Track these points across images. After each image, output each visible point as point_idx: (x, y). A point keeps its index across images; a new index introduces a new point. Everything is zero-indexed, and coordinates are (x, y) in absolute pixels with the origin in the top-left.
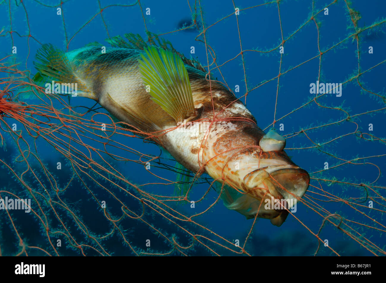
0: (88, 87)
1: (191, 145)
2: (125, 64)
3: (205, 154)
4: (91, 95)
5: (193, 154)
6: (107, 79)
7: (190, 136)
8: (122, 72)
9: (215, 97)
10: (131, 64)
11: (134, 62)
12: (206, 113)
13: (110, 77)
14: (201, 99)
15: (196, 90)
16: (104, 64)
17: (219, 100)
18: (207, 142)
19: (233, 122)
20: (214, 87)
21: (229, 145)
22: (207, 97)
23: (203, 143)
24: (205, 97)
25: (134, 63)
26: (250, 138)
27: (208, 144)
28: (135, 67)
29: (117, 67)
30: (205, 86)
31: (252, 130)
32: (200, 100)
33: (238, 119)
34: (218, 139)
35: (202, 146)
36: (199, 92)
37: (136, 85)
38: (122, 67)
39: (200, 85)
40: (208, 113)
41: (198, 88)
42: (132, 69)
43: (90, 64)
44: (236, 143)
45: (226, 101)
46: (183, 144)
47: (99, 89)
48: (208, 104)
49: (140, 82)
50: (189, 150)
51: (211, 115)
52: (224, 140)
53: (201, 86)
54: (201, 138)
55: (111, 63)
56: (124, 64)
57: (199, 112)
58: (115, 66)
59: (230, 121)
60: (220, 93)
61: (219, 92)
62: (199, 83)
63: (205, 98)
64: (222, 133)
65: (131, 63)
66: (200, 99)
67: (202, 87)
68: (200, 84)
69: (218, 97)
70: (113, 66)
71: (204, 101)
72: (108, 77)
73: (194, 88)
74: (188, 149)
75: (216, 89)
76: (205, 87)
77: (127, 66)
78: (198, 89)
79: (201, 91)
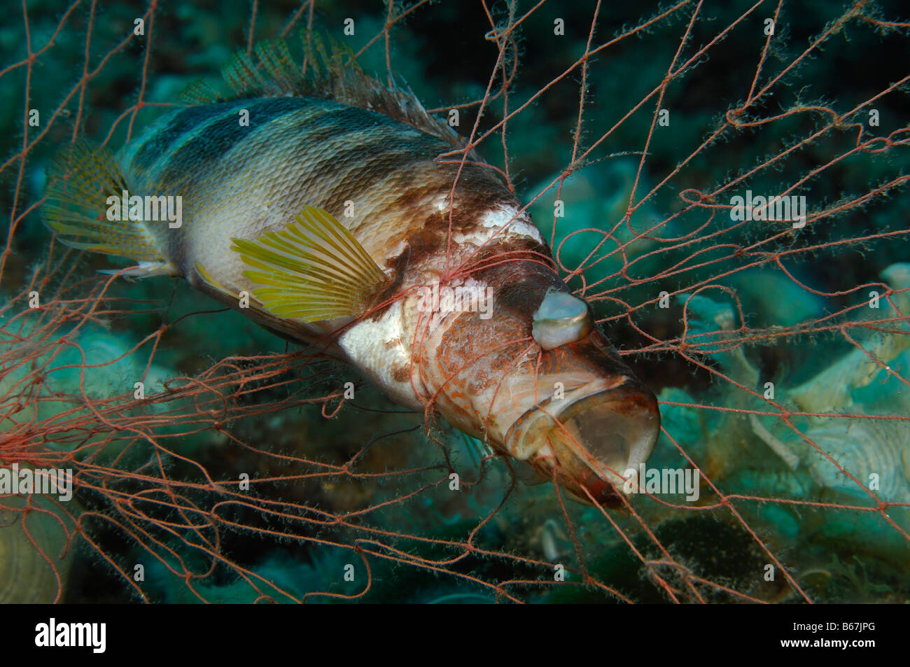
0: (159, 250)
1: (391, 363)
2: (227, 169)
3: (426, 377)
4: (168, 267)
5: (400, 384)
6: (192, 221)
7: (383, 341)
8: (218, 196)
9: (434, 212)
10: (240, 165)
11: (246, 159)
12: (415, 266)
13: (196, 216)
14: (401, 230)
15: (386, 210)
16: (183, 180)
17: (443, 218)
18: (424, 348)
19: (478, 276)
20: (431, 186)
21: (467, 348)
22: (413, 221)
23: (417, 352)
24: (410, 220)
25: (248, 162)
26: (513, 320)
27: (426, 353)
28: (249, 174)
29: (209, 182)
30: (407, 189)
31: (519, 292)
32: (400, 233)
33: (489, 262)
34: (444, 335)
35: (416, 359)
36: (394, 211)
37: (253, 229)
38: (221, 182)
39: (397, 188)
40: (420, 265)
41: (390, 202)
42: (242, 181)
43: (158, 181)
44: (482, 341)
45: (460, 218)
46: (375, 363)
47: (180, 252)
48: (419, 237)
49: (260, 218)
50: (389, 376)
51: (425, 268)
52: (456, 338)
53: (398, 191)
54: (410, 340)
55: (196, 173)
56: (224, 170)
57: (397, 269)
58: (205, 181)
59: (471, 273)
60: (446, 199)
61: (444, 196)
62: (393, 183)
63: (411, 222)
64: (453, 316)
65: (239, 162)
66: (398, 231)
67: (400, 195)
68: (396, 186)
69: (440, 211)
70: (201, 182)
71: (409, 231)
72: (193, 215)
73: (381, 205)
74: (387, 373)
75: (434, 189)
76: (407, 192)
77: (231, 174)
78: (390, 205)
79: (398, 207)
